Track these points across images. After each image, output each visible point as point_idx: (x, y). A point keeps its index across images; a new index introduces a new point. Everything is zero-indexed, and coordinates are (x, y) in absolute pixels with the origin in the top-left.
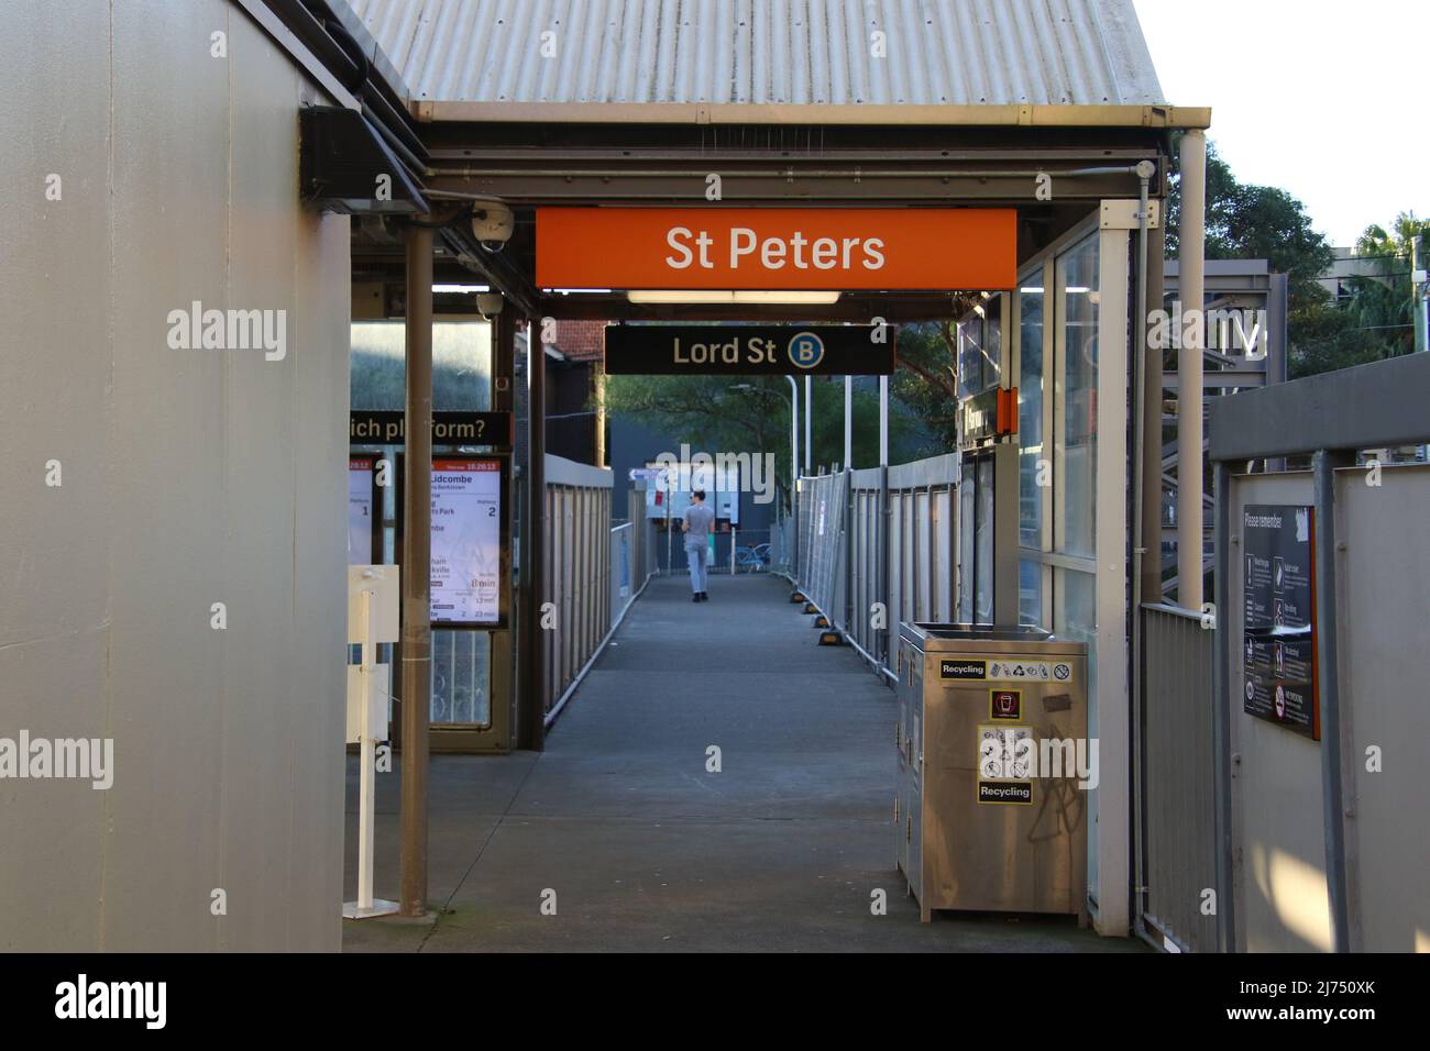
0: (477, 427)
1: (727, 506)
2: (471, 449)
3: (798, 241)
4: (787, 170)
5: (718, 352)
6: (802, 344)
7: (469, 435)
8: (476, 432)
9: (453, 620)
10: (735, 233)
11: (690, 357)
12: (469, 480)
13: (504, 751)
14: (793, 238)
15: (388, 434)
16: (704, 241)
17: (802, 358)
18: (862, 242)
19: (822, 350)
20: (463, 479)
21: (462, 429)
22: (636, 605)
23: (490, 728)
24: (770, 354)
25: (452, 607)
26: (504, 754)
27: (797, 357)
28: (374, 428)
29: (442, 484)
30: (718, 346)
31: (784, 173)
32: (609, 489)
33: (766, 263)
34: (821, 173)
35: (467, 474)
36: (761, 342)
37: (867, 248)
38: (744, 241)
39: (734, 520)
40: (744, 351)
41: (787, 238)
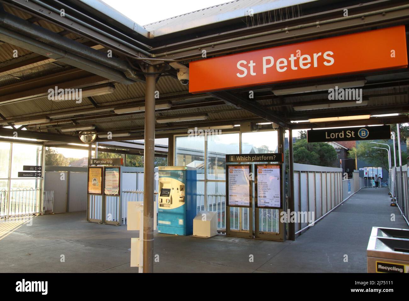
0: (274, 157)
1: (380, 175)
2: (274, 163)
3: (292, 58)
4: (285, 28)
5: (338, 135)
6: (362, 131)
7: (272, 159)
8: (273, 158)
9: (269, 206)
10: (265, 59)
11: (330, 137)
12: (272, 170)
13: (282, 241)
14: (290, 57)
15: (253, 159)
16: (252, 64)
17: (362, 135)
18: (322, 54)
19: (368, 133)
20: (271, 170)
21: (270, 158)
22: (355, 194)
23: (279, 234)
24: (353, 134)
25: (269, 203)
26: (282, 242)
27: (361, 135)
28: (249, 158)
29: (266, 172)
30: (338, 133)
31: (284, 29)
32: (341, 172)
33: (279, 70)
34: (300, 26)
35: (272, 169)
36: (350, 132)
37: (325, 56)
38: (268, 62)
39: (382, 177)
40: (345, 134)
41: (287, 58)
